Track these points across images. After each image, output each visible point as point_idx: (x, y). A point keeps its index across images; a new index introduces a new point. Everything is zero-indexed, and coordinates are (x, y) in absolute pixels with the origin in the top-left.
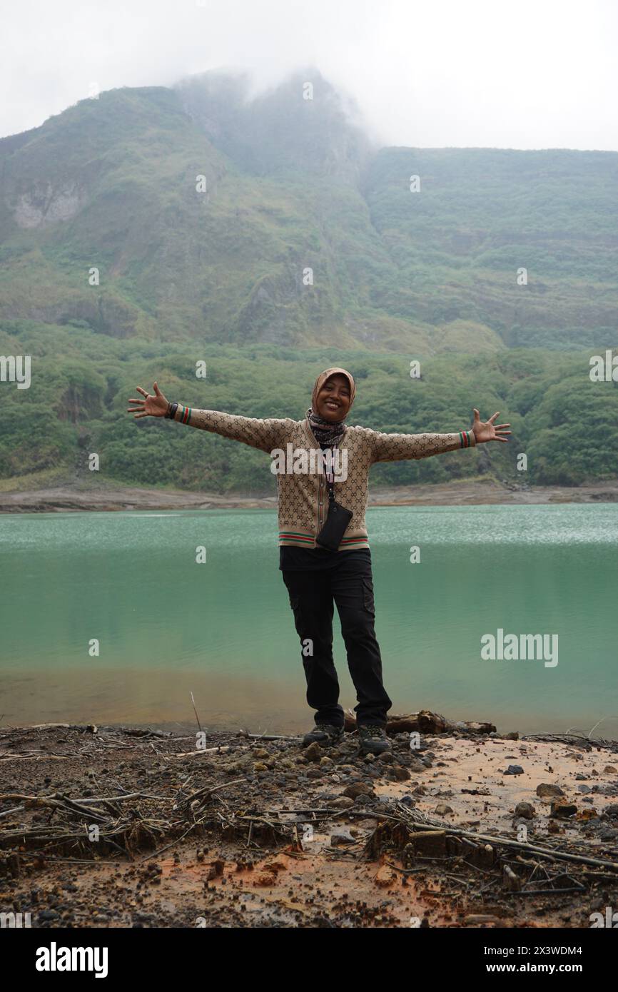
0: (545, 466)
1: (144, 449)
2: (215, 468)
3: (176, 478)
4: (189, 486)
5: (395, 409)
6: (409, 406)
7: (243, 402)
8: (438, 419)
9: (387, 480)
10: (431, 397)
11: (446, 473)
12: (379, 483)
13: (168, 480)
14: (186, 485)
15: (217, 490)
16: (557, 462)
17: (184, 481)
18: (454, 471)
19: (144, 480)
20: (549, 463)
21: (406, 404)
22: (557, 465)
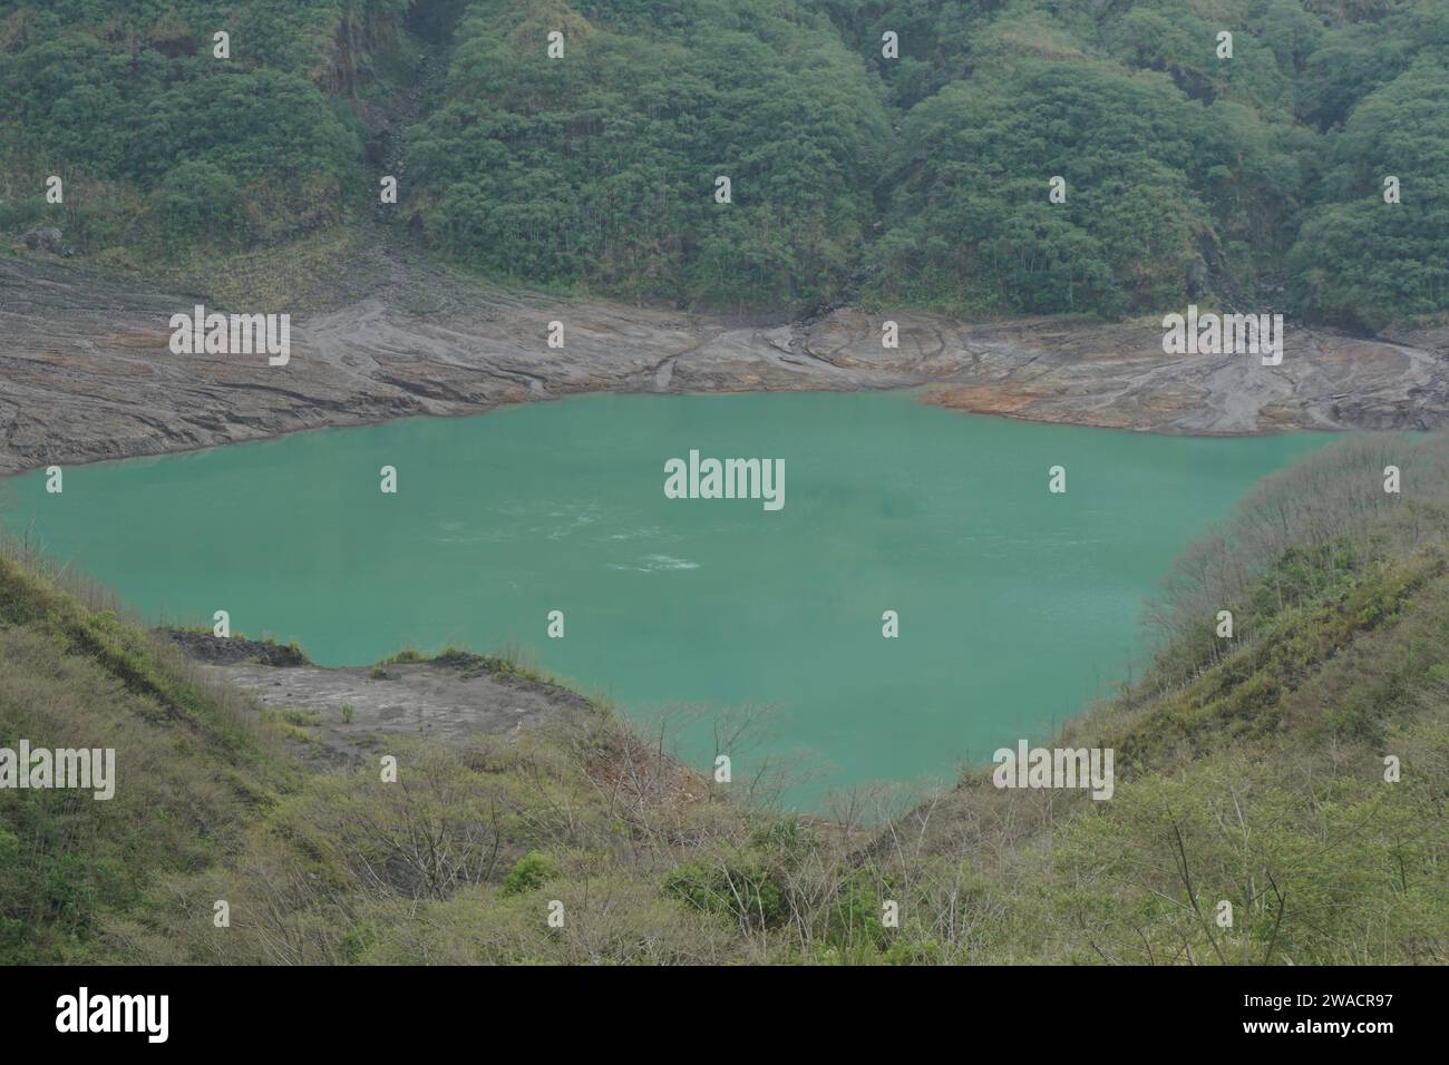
0: (1320, 288)
1: (525, 206)
2: (668, 248)
3: (591, 270)
4: (616, 288)
5: (1036, 140)
6: (1067, 132)
7: (724, 94)
8: (1122, 170)
9: (1010, 299)
10: (1114, 117)
11: (1123, 296)
12: (994, 305)
13: (574, 275)
14: (612, 286)
15: (670, 298)
16: (1344, 281)
17: (607, 279)
18: (1142, 291)
19: (527, 273)
20: (1330, 280)
21: (1063, 126)
22: (1344, 288)
